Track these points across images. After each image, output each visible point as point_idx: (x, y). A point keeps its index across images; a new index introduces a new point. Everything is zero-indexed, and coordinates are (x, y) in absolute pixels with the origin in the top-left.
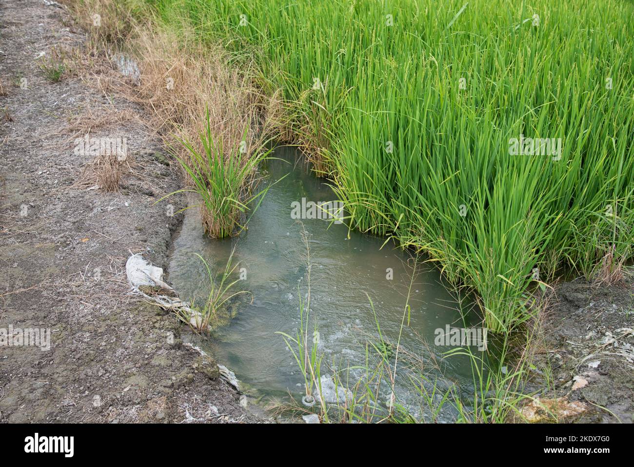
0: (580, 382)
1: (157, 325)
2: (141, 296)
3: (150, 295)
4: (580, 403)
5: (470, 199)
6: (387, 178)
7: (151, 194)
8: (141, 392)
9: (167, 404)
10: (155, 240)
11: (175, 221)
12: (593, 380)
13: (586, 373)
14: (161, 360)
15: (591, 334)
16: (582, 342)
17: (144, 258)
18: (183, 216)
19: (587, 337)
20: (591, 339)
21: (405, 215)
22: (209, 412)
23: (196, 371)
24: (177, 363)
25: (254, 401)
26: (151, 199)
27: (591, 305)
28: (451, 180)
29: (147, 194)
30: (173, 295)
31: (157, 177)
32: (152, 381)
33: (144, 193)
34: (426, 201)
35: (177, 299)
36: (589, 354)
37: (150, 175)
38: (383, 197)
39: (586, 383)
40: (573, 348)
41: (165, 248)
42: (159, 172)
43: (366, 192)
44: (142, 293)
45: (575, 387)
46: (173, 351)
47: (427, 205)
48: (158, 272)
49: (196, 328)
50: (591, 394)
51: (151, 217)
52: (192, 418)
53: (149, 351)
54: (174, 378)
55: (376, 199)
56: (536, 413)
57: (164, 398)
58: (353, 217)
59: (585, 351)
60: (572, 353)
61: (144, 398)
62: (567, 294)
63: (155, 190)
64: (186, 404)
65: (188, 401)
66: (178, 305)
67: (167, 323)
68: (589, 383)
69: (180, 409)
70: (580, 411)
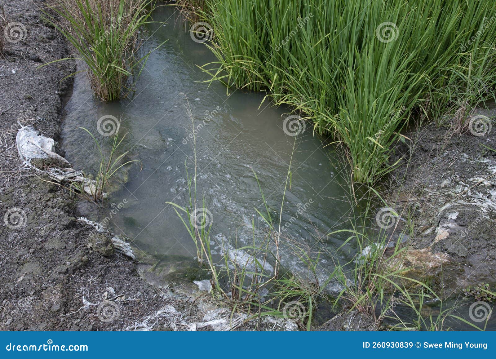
0: (442, 233)
1: (50, 203)
2: (33, 171)
3: (43, 169)
4: (443, 255)
5: (340, 62)
6: (260, 38)
7: (38, 60)
8: (36, 282)
9: (62, 292)
10: (45, 108)
11: (65, 86)
12: (453, 232)
13: (446, 225)
14: (54, 244)
15: (446, 182)
16: (438, 190)
17: (36, 129)
18: (72, 80)
19: (442, 185)
20: (445, 187)
21: (279, 75)
22: (106, 294)
23: (91, 252)
24: (71, 245)
25: (150, 269)
26: (38, 65)
27: (445, 154)
28: (321, 42)
29: (33, 60)
30: (65, 166)
31: (42, 41)
32: (47, 268)
33: (31, 59)
34: (297, 61)
35: (71, 170)
36: (446, 203)
37: (36, 40)
38: (257, 57)
39: (448, 234)
40: (430, 196)
41: (55, 115)
42: (44, 36)
43: (242, 54)
44: (34, 167)
45: (437, 239)
46: (67, 231)
47: (298, 65)
48: (50, 143)
49: (91, 196)
50: (453, 246)
51: (40, 84)
52: (89, 304)
53: (42, 233)
54: (68, 263)
55: (251, 60)
56: (405, 264)
57: (59, 286)
58: (230, 75)
59: (442, 200)
60: (429, 201)
61: (39, 288)
62: (424, 145)
63: (41, 54)
64: (82, 288)
65: (85, 284)
66: (72, 175)
67: (60, 200)
68: (450, 235)
69: (77, 295)
70: (443, 262)
